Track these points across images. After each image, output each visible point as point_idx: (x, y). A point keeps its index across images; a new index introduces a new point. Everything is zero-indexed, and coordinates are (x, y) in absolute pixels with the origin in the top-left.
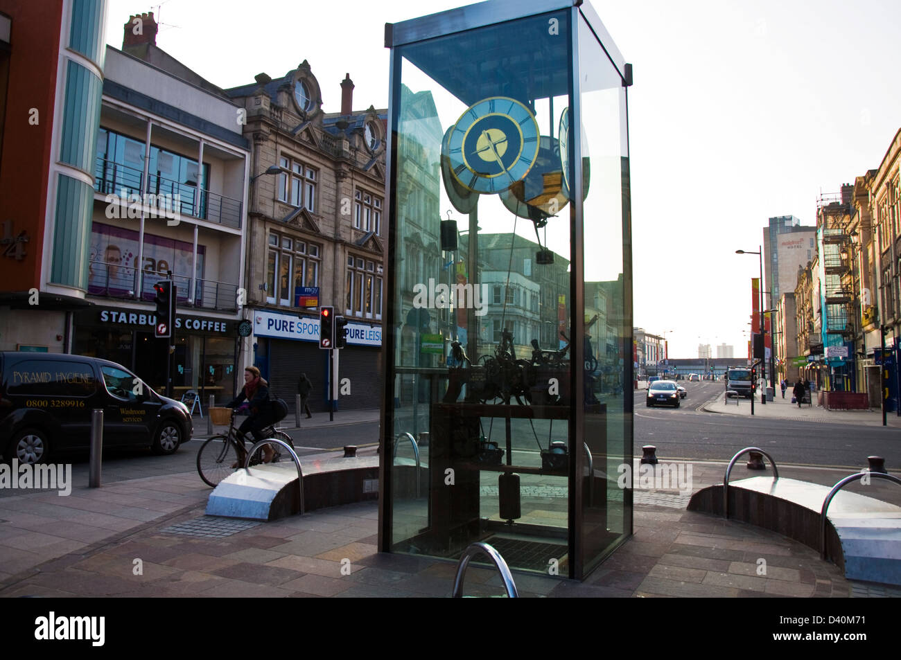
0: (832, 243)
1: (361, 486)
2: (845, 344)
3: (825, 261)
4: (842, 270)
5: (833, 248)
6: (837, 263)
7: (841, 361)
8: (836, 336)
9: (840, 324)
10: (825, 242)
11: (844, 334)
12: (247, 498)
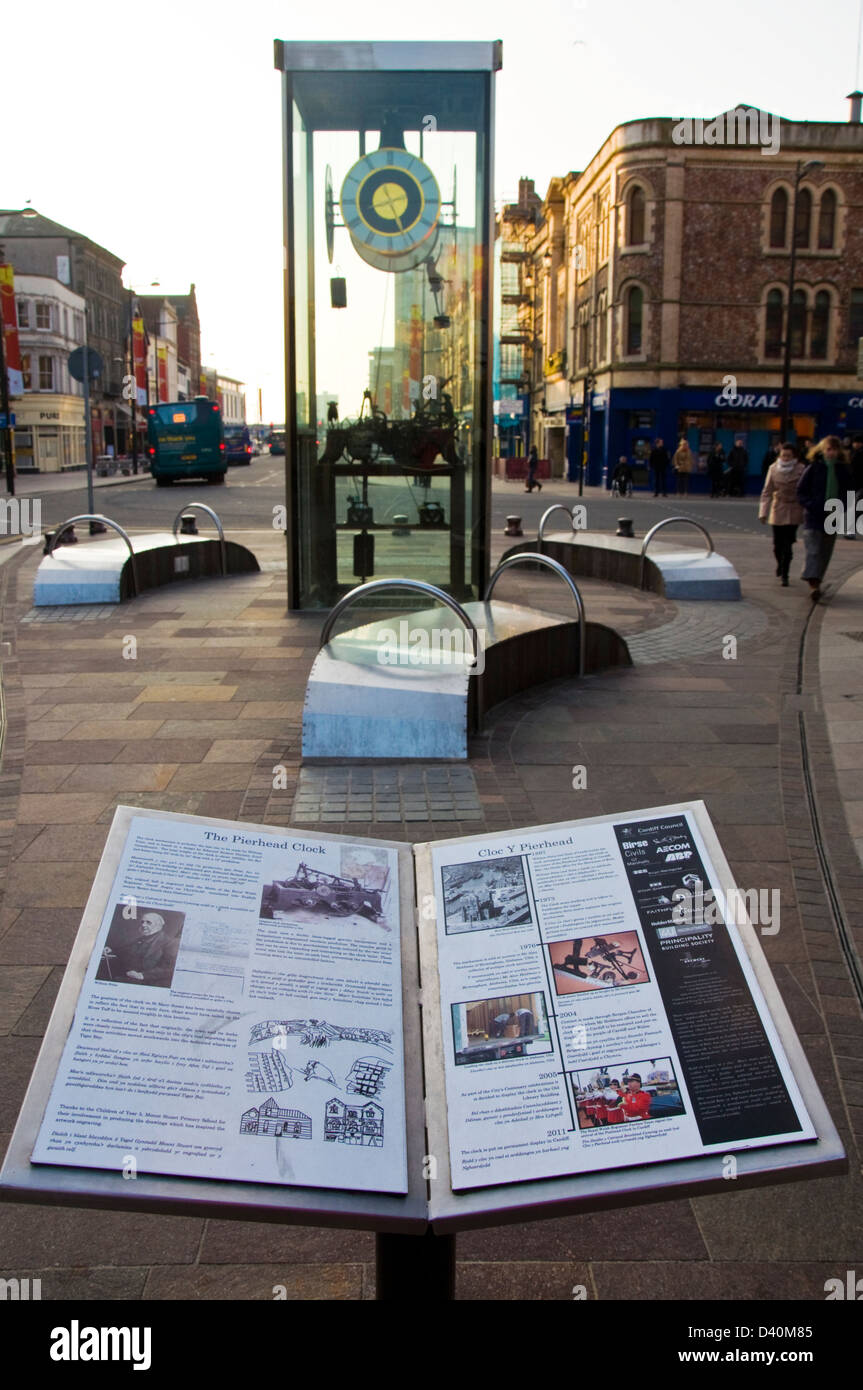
0: (512, 261)
1: (172, 564)
2: (519, 398)
3: (502, 285)
4: (520, 299)
5: (512, 269)
6: (515, 291)
7: (511, 420)
8: (509, 386)
9: (514, 370)
10: (504, 260)
11: (519, 384)
12: (85, 582)
